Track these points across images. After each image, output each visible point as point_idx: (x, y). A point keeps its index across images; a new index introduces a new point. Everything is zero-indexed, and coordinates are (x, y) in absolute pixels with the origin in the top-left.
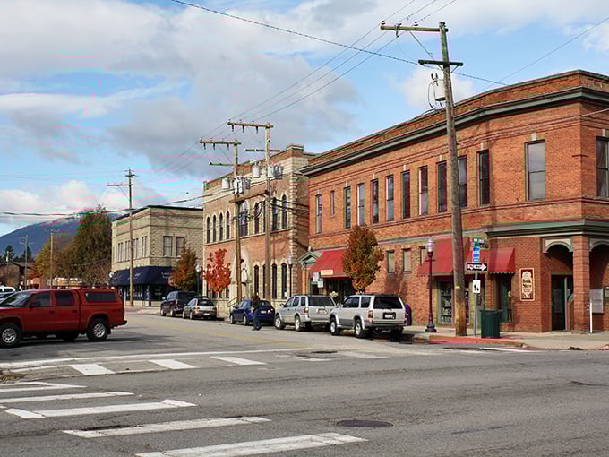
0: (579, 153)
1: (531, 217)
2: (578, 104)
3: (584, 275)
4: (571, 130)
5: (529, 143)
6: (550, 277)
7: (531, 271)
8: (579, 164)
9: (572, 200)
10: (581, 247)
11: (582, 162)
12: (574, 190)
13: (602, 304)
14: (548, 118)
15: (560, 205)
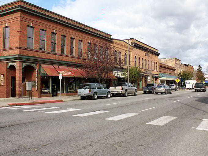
0: (19, 30)
1: (4, 55)
2: (20, 12)
3: (19, 76)
4: (17, 22)
5: (5, 27)
6: (11, 77)
7: (3, 75)
8: (19, 35)
9: (16, 48)
10: (18, 66)
11: (20, 34)
12: (17, 45)
13: (31, 87)
14: (11, 18)
15: (13, 50)
